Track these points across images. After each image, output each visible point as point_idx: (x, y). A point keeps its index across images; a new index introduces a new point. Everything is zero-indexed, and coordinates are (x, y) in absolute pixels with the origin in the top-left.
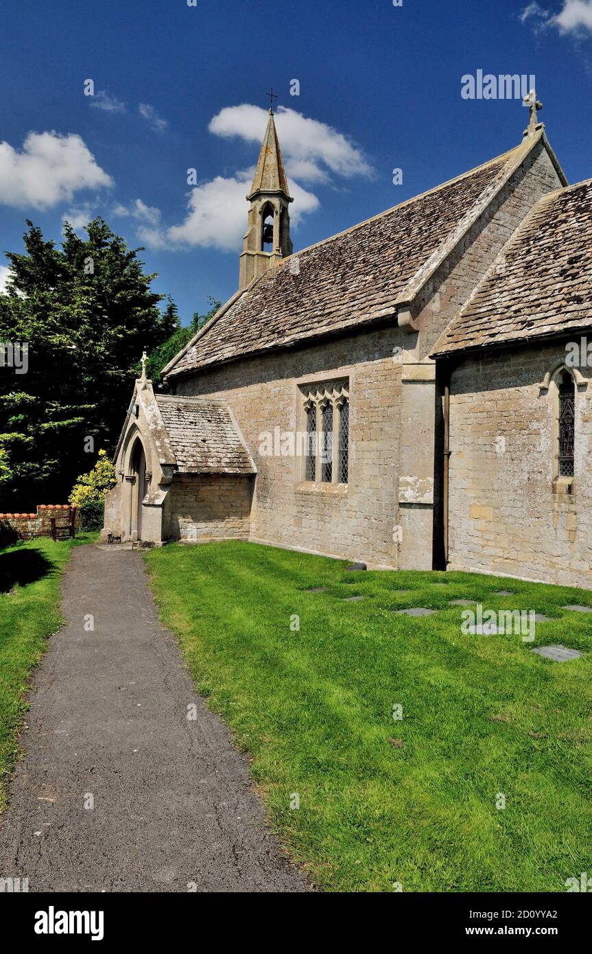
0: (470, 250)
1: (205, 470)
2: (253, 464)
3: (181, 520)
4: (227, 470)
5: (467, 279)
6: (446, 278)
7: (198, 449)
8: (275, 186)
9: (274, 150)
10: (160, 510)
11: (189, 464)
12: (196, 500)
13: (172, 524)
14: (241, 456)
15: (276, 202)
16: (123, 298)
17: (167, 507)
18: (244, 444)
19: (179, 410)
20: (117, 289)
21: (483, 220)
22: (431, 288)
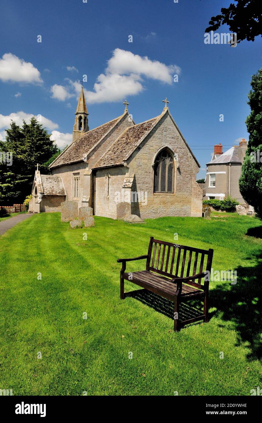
0: (104, 144)
1: (52, 194)
2: (66, 193)
3: (45, 207)
4: (58, 194)
5: (103, 151)
6: (96, 151)
7: (51, 189)
8: (82, 111)
9: (82, 99)
10: (39, 204)
11: (47, 193)
12: (50, 202)
13: (43, 208)
14: (63, 191)
15: (83, 116)
16: (40, 144)
17: (41, 204)
18: (64, 188)
19: (47, 179)
20: (38, 141)
21: (108, 136)
22: (92, 153)
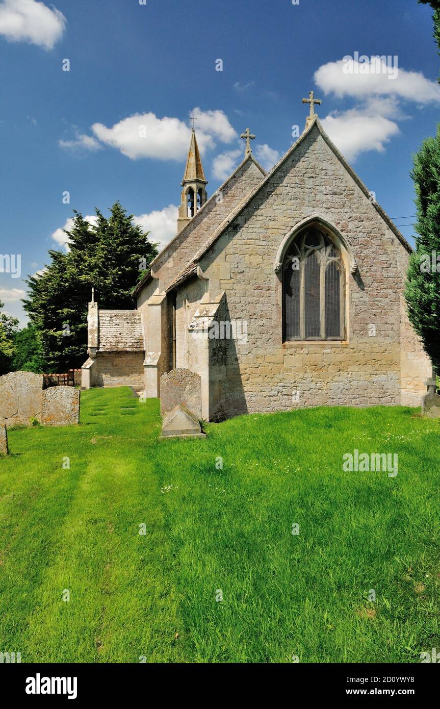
0: (194, 232)
1: (115, 350)
2: (145, 346)
3: (104, 376)
4: (128, 349)
5: (192, 247)
6: (176, 249)
7: (115, 339)
9: (194, 154)
10: (89, 370)
11: (107, 347)
12: (112, 366)
13: (98, 378)
14: (140, 342)
16: (122, 250)
17: (94, 370)
18: (144, 334)
19: (111, 318)
20: (118, 245)
